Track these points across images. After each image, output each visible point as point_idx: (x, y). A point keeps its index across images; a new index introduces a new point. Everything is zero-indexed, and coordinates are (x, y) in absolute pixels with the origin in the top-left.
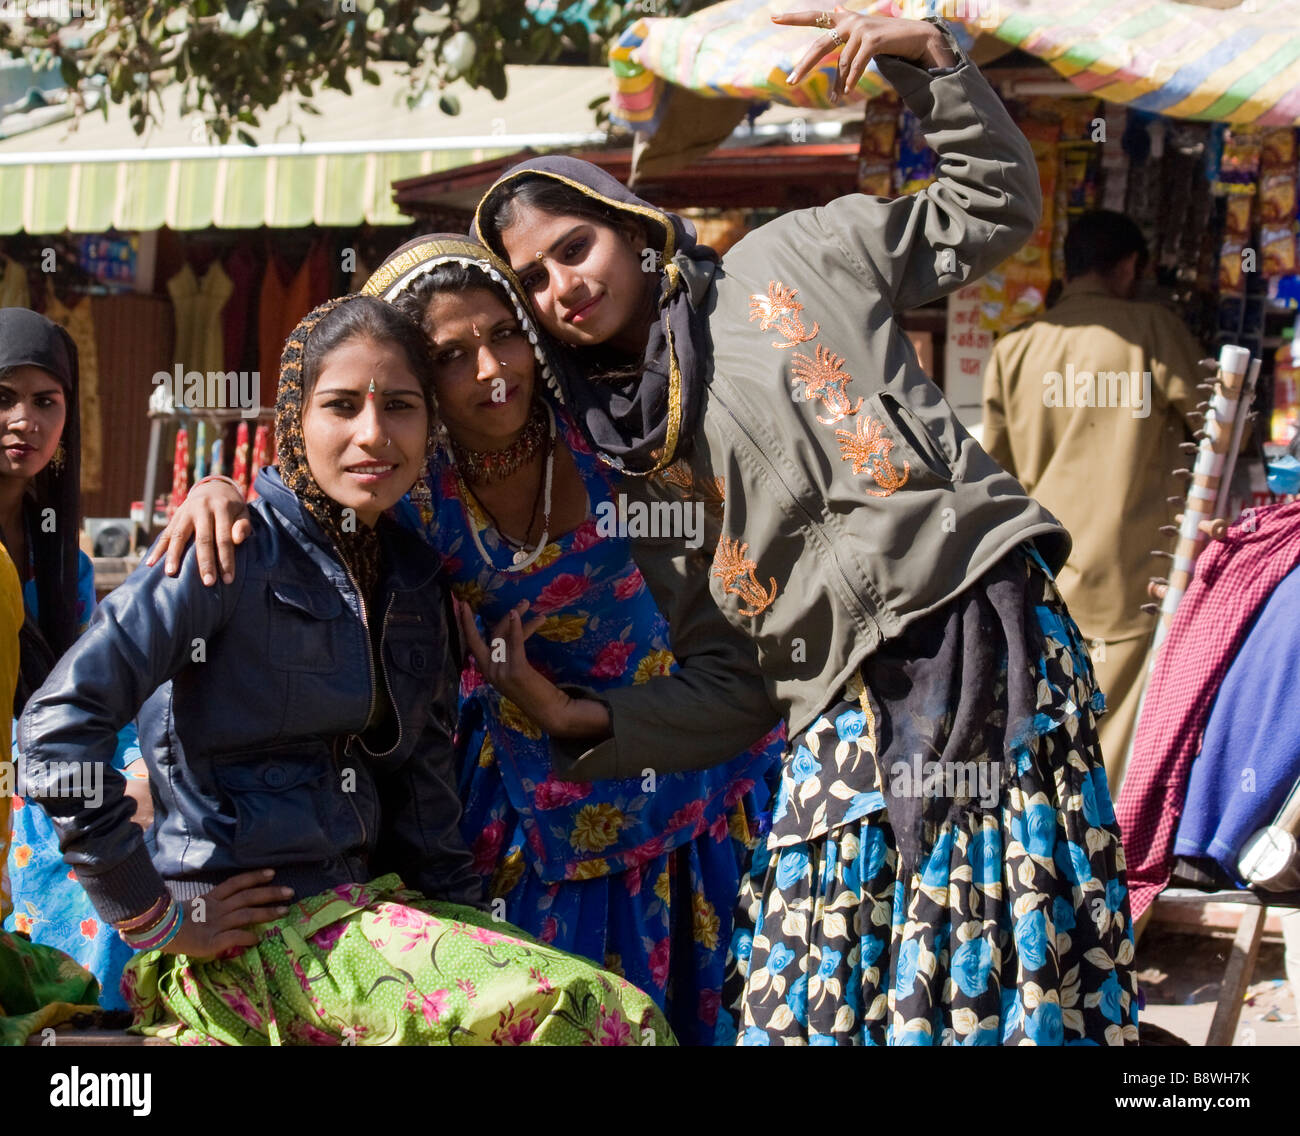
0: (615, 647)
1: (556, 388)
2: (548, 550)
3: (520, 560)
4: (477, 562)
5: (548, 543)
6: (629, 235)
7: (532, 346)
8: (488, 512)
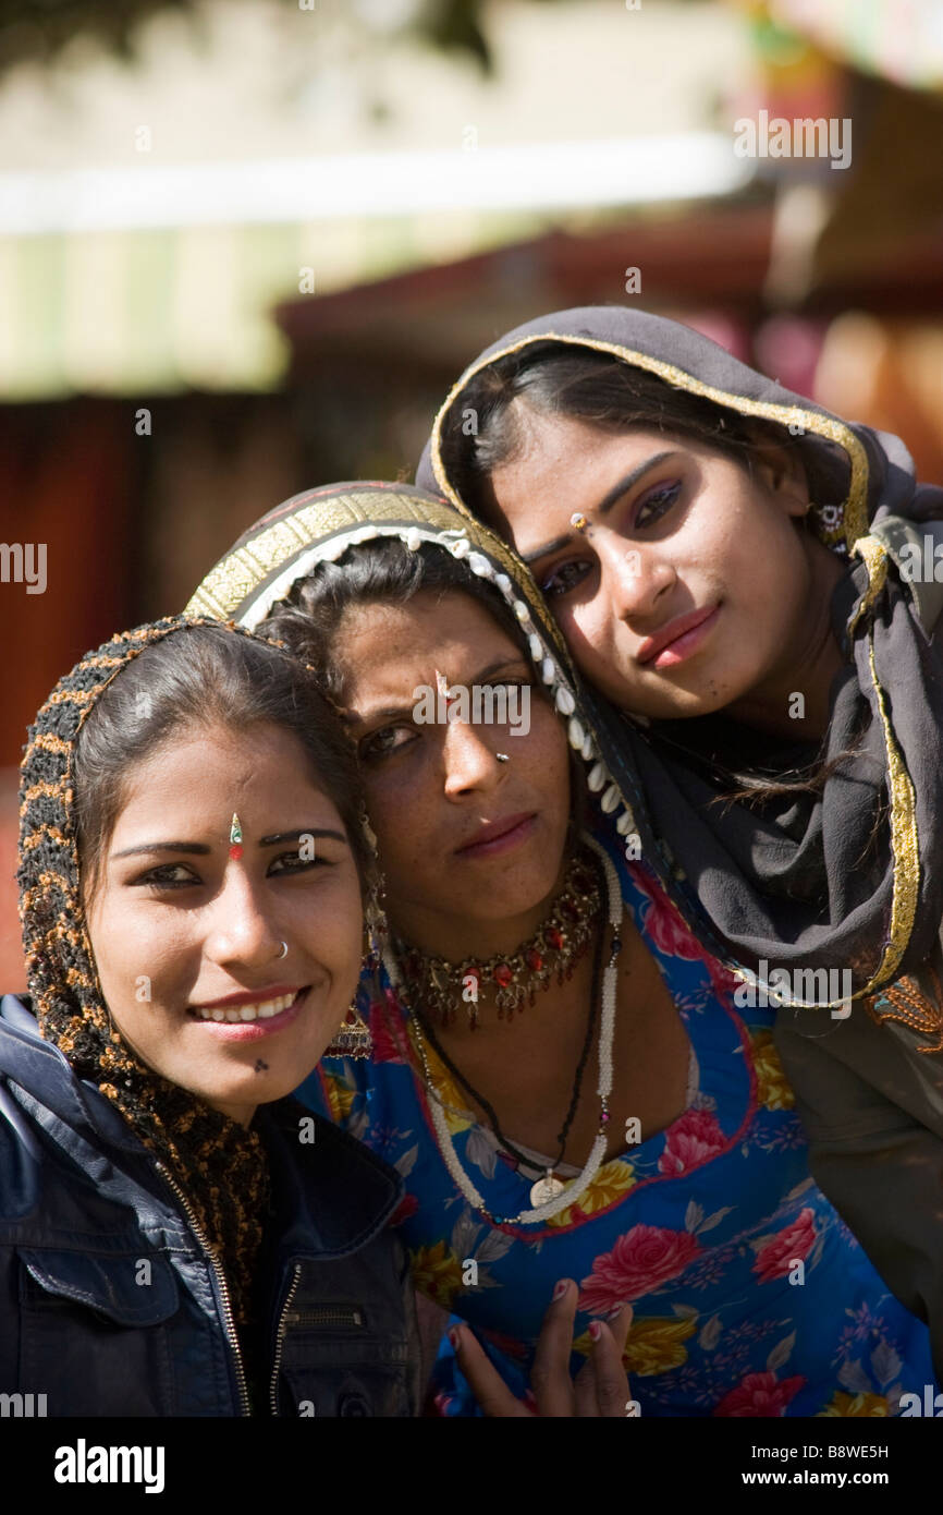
0: (757, 1386)
1: (620, 810)
2: (604, 1176)
3: (547, 1198)
4: (450, 1201)
5: (607, 1159)
6: (769, 473)
7: (564, 720)
8: (471, 1091)
